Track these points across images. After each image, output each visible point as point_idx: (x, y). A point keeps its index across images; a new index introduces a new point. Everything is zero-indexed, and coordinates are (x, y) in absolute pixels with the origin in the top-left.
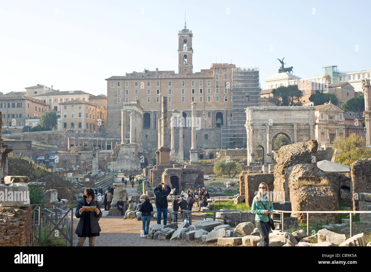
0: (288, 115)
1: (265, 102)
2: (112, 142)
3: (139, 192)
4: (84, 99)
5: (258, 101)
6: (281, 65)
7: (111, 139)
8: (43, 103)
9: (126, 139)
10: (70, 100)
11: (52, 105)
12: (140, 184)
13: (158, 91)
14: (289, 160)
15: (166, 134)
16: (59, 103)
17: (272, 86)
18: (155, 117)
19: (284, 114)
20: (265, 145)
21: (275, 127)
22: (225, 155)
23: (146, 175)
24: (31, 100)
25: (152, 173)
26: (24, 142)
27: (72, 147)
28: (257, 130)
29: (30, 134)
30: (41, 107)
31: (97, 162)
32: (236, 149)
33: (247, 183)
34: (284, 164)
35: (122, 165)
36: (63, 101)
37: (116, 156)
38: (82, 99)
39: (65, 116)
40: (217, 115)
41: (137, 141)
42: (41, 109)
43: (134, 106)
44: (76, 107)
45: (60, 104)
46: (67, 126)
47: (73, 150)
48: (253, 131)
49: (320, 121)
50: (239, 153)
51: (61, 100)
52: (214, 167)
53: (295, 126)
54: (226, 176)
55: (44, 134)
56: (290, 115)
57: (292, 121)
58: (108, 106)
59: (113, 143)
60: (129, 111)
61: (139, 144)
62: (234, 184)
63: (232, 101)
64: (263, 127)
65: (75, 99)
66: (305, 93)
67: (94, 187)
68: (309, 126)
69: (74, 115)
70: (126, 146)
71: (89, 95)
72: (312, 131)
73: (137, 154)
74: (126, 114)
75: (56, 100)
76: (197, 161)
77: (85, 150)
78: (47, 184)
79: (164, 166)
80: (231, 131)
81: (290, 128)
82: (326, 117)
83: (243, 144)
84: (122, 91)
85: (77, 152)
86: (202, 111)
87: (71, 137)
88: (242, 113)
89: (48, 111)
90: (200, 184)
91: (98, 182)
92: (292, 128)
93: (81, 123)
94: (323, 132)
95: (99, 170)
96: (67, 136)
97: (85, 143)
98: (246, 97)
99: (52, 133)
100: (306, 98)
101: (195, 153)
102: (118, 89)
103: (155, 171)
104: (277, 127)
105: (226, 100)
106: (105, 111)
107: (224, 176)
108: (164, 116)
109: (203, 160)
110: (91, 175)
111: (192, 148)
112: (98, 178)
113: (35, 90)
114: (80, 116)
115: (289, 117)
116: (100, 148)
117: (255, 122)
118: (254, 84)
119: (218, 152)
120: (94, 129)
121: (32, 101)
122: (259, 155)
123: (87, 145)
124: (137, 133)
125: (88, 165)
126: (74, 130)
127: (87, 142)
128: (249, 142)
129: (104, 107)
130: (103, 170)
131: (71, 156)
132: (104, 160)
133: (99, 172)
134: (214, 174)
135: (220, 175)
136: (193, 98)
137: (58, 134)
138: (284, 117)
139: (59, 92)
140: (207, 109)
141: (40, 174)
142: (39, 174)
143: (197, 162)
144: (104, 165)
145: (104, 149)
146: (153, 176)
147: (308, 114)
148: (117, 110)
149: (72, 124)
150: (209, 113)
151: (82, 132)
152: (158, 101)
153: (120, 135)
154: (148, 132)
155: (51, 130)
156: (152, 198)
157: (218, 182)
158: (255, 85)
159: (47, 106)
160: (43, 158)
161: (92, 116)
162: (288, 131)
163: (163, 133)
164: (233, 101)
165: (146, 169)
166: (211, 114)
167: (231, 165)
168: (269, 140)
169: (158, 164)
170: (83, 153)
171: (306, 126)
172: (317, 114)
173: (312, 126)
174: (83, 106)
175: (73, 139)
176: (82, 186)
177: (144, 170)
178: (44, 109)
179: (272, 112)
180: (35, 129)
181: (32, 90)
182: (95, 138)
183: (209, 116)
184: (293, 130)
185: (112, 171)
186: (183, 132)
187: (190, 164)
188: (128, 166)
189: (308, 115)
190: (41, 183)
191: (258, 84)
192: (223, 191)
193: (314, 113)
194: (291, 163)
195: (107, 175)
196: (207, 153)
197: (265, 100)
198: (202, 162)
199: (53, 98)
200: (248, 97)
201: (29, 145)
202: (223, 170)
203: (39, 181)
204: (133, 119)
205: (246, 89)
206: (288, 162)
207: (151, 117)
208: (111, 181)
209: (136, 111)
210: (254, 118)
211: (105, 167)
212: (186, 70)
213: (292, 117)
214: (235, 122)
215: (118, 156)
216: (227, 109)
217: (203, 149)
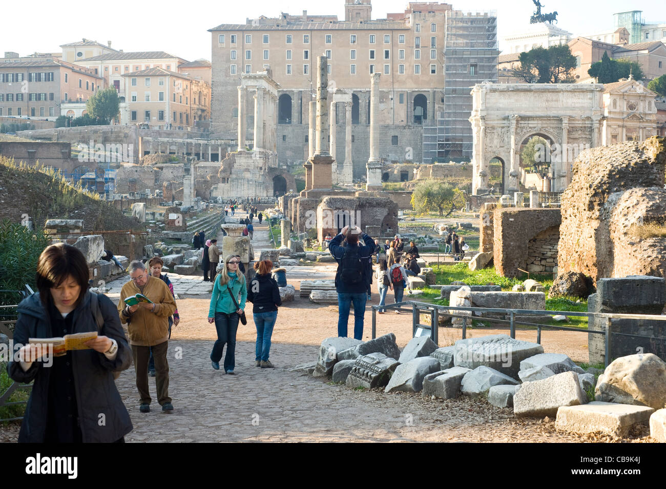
0: (552, 101)
1: (505, 78)
2: (220, 148)
3: (272, 242)
4: (168, 67)
5: (494, 74)
6: (535, 8)
7: (219, 142)
8: (93, 73)
9: (247, 143)
10: (143, 68)
11: (110, 78)
12: (272, 226)
13: (306, 52)
14: (605, 179)
15: (325, 131)
16: (123, 73)
17: (517, 47)
18: (300, 101)
19: (545, 98)
20: (506, 156)
21: (527, 122)
22: (429, 175)
23: (284, 210)
24: (69, 68)
25: (298, 205)
26: (57, 144)
27: (147, 156)
28: (493, 128)
29: (69, 130)
30: (90, 81)
31: (192, 182)
32: (451, 163)
33: (501, 228)
34: (592, 189)
35: (239, 190)
36: (131, 71)
37: (228, 173)
38: (164, 67)
39: (134, 99)
40: (414, 100)
41: (268, 145)
42: (90, 84)
43: (261, 80)
44: (155, 81)
45: (124, 76)
46: (138, 116)
47: (148, 161)
48: (485, 130)
49: (610, 112)
50: (457, 172)
51: (127, 68)
52: (413, 196)
53: (565, 121)
54: (433, 213)
55: (96, 132)
56: (557, 101)
57: (559, 112)
58: (214, 80)
59: (222, 150)
60: (252, 90)
61: (271, 152)
62: (454, 228)
63: (444, 74)
64: (504, 122)
65: (152, 67)
66: (581, 61)
67: (186, 231)
68: (592, 121)
69: (150, 97)
70: (246, 156)
71: (177, 60)
72: (596, 130)
73: (267, 170)
74: (247, 95)
75: (116, 69)
76: (380, 185)
77: (171, 161)
78: (87, 223)
79: (320, 192)
80: (441, 130)
81: (554, 126)
82: (623, 106)
83: (464, 154)
84: (238, 52)
85: (157, 165)
86: (388, 93)
87: (144, 138)
88: (462, 97)
89: (102, 89)
90: (390, 228)
91: (194, 221)
92: (559, 126)
93: (163, 112)
94: (614, 133)
95: (196, 199)
96: (137, 135)
97: (170, 149)
98: (472, 66)
99: (110, 130)
100: (582, 70)
101: (376, 168)
102: (232, 48)
103: (303, 201)
104: (530, 122)
105: (433, 72)
106: (207, 90)
107: (430, 213)
108: (321, 94)
109: (389, 184)
110: (179, 207)
111: (371, 159)
112: (195, 214)
113: (79, 50)
114: (161, 99)
115: (553, 104)
116: (199, 159)
117: (490, 112)
118: (485, 43)
119: (417, 168)
120: (188, 123)
121: (73, 70)
122: (492, 174)
123: (174, 153)
124: (267, 130)
125: (175, 190)
126: (149, 124)
127: (174, 148)
128: (477, 151)
129: (206, 83)
130: (204, 199)
131: (144, 172)
132: (205, 181)
133: (197, 202)
134: (411, 208)
135: (423, 211)
136: (372, 66)
137: (120, 132)
138: (544, 104)
139: (123, 54)
140: (398, 88)
141: (72, 203)
142: (70, 203)
143: (379, 187)
144: (206, 189)
145: (207, 160)
146: (298, 210)
147: (591, 99)
148: (230, 88)
149: (148, 114)
150: (401, 96)
151: (165, 129)
152: (305, 73)
153: (235, 134)
154: (288, 130)
155: (109, 124)
156: (298, 253)
157: (420, 223)
158: (488, 45)
159: (100, 79)
160: (92, 175)
161: (184, 99)
162: (551, 130)
163: (318, 128)
164: (446, 74)
165: (284, 198)
166: (405, 97)
167: (445, 193)
168: (515, 147)
169: (309, 188)
170: (167, 167)
171: (586, 122)
172: (607, 99)
173: (598, 122)
174: (167, 81)
175: (148, 142)
176: (163, 229)
177: (281, 200)
178: (95, 86)
179: (522, 94)
180: (80, 122)
181: (73, 50)
182: (189, 140)
183: (401, 102)
184: (561, 129)
185: (221, 200)
186: (353, 131)
187: (367, 190)
188: (250, 192)
189: (590, 101)
190: (74, 221)
191: (494, 43)
192: (436, 243)
193: (601, 98)
194: (608, 185)
195: (212, 208)
196: (396, 169)
197: (506, 73)
198: (387, 186)
199: (111, 64)
200: (475, 66)
201: (67, 151)
202: (429, 202)
203: (71, 218)
204: (260, 105)
205: (471, 52)
206: (601, 184)
207: (292, 101)
208: (218, 220)
209: (264, 90)
210: (488, 105)
211: (207, 193)
212: (359, 13)
213: (560, 104)
214: (448, 113)
215: (231, 174)
216: (435, 90)
217: (389, 163)
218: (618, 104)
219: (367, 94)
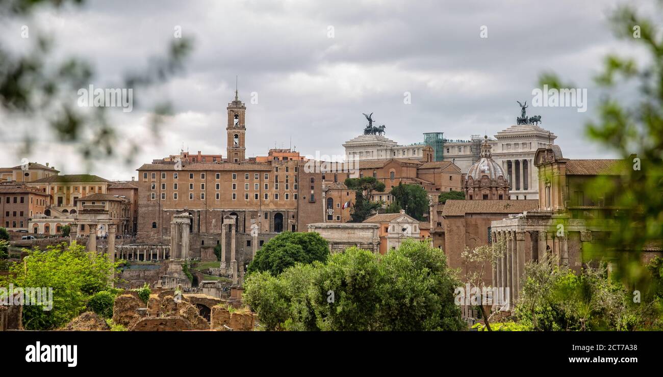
0: (351, 233)
2: (145, 251)
4: (100, 188)
6: (368, 123)
7: (144, 246)
8: (43, 192)
11: (55, 195)
13: (203, 185)
18: (199, 218)
19: (347, 232)
24: (34, 193)
29: (43, 241)
38: (97, 189)
40: (275, 216)
49: (391, 234)
51: (68, 188)
56: (353, 233)
57: (355, 240)
71: (106, 182)
75: (60, 189)
82: (398, 230)
84: (157, 185)
86: (257, 212)
94: (394, 246)
102: (153, 182)
105: (287, 198)
136: (246, 194)
138: (347, 235)
140: (264, 209)
148: (151, 209)
150: (266, 214)
152: (202, 198)
159: (48, 196)
166: (269, 215)
171: (370, 246)
173: (376, 246)
179: (335, 230)
183: (266, 218)
189: (372, 234)
199: (56, 185)
212: (237, 154)
213: (356, 236)
216: (288, 210)
218: (395, 228)
219: (244, 213)
